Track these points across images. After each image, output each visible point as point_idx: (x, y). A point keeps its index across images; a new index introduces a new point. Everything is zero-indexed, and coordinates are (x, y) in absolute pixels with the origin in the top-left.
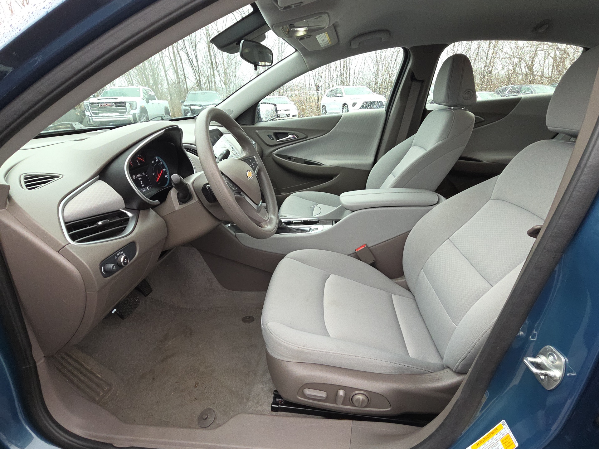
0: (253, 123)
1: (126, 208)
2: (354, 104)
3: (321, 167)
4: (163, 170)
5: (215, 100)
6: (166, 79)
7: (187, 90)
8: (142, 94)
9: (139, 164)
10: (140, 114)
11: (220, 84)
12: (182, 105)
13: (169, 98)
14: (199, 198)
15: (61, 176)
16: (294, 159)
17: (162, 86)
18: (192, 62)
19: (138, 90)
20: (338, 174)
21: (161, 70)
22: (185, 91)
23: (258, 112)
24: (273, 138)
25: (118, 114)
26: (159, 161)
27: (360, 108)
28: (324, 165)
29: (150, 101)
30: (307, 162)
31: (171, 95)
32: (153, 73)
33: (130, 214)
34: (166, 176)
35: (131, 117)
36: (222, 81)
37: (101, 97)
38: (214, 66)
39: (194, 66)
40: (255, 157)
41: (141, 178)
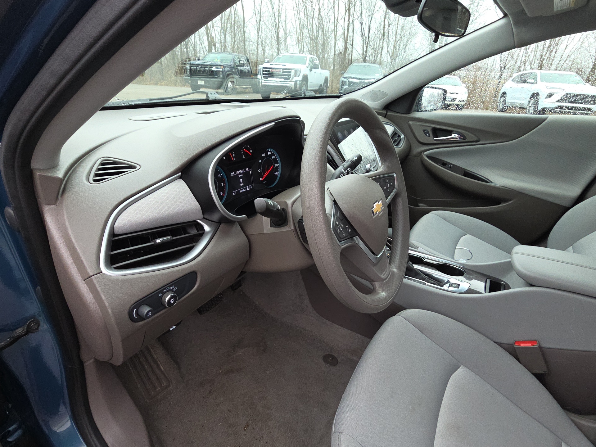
0: (409, 111)
1: (204, 219)
2: (550, 95)
3: (487, 185)
4: (274, 166)
5: (376, 75)
6: (334, 49)
7: (351, 62)
8: (308, 62)
9: (244, 157)
10: (301, 81)
11: (385, 57)
12: (341, 76)
13: (332, 68)
14: (295, 225)
15: (138, 167)
16: (451, 167)
17: (329, 56)
18: (364, 31)
19: (305, 59)
20: (510, 200)
21: (332, 39)
22: (349, 62)
23: (419, 98)
24: (429, 133)
25: (282, 80)
26: (272, 154)
27: (557, 102)
28: (492, 182)
29: (313, 69)
30: (467, 174)
31: (334, 65)
32: (324, 42)
33: (207, 228)
34: (276, 174)
35: (293, 83)
36: (389, 54)
37: (273, 62)
38: (385, 37)
39: (365, 36)
40: (395, 175)
41: (242, 175)
